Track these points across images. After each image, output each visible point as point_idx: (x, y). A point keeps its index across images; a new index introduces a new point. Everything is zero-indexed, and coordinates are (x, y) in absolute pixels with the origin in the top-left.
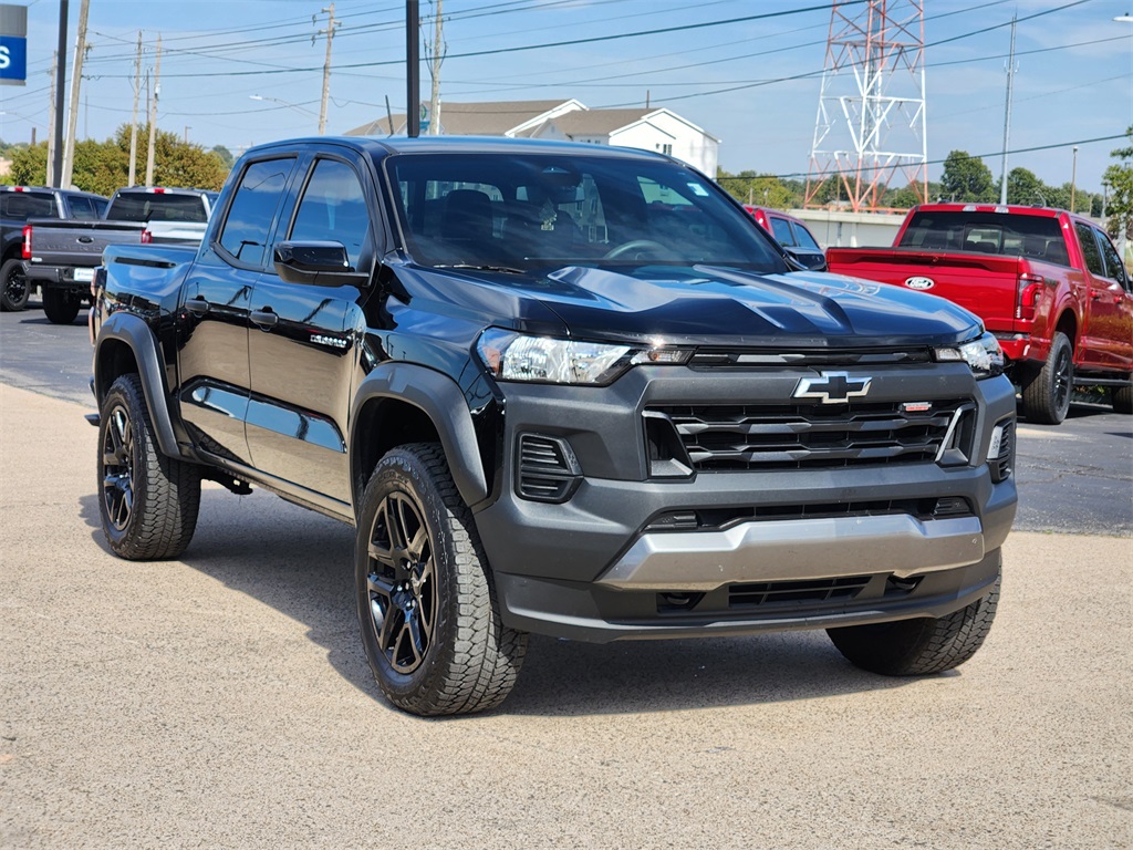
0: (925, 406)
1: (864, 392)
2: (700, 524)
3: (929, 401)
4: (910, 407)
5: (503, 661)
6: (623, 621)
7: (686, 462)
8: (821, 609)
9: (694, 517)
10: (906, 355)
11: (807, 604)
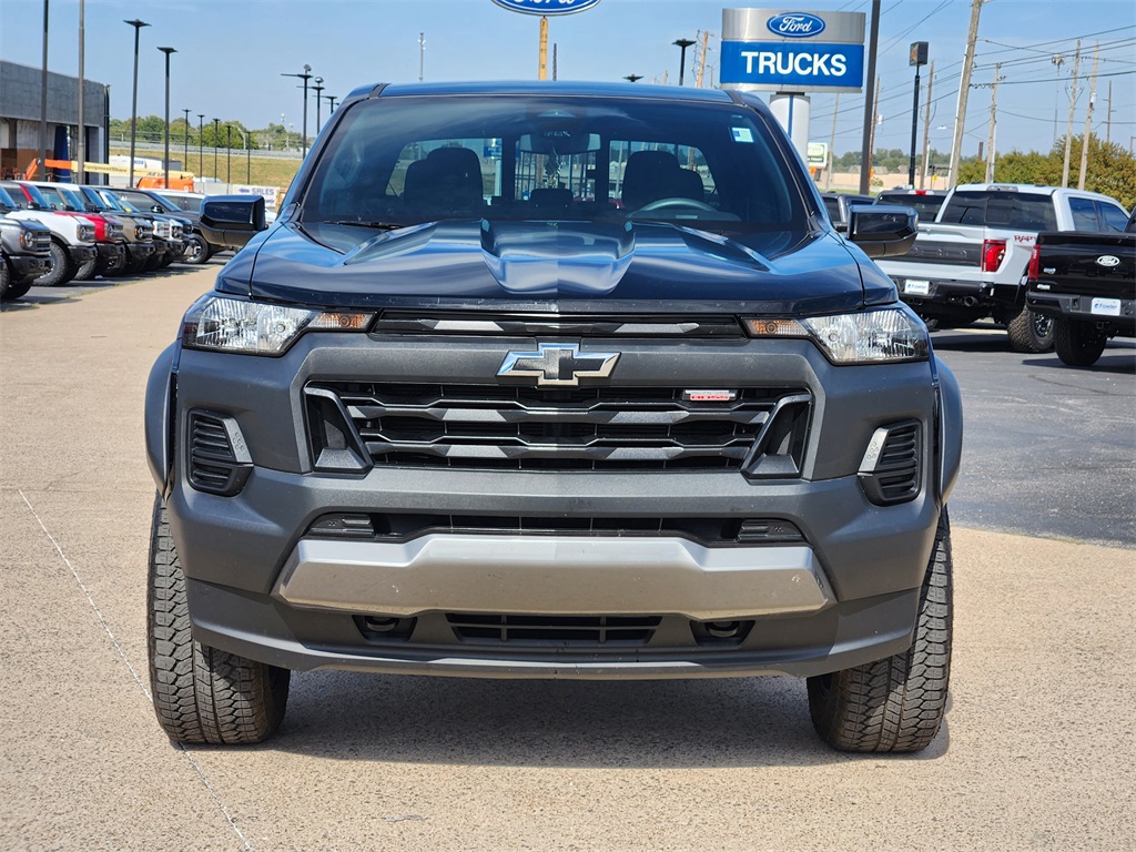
0: (726, 395)
1: (604, 371)
2: (375, 533)
3: (731, 389)
4: (695, 395)
5: (220, 684)
6: (324, 647)
7: (358, 453)
8: (600, 654)
9: (367, 522)
10: (696, 325)
11: (573, 646)
